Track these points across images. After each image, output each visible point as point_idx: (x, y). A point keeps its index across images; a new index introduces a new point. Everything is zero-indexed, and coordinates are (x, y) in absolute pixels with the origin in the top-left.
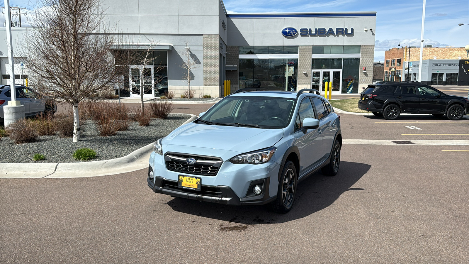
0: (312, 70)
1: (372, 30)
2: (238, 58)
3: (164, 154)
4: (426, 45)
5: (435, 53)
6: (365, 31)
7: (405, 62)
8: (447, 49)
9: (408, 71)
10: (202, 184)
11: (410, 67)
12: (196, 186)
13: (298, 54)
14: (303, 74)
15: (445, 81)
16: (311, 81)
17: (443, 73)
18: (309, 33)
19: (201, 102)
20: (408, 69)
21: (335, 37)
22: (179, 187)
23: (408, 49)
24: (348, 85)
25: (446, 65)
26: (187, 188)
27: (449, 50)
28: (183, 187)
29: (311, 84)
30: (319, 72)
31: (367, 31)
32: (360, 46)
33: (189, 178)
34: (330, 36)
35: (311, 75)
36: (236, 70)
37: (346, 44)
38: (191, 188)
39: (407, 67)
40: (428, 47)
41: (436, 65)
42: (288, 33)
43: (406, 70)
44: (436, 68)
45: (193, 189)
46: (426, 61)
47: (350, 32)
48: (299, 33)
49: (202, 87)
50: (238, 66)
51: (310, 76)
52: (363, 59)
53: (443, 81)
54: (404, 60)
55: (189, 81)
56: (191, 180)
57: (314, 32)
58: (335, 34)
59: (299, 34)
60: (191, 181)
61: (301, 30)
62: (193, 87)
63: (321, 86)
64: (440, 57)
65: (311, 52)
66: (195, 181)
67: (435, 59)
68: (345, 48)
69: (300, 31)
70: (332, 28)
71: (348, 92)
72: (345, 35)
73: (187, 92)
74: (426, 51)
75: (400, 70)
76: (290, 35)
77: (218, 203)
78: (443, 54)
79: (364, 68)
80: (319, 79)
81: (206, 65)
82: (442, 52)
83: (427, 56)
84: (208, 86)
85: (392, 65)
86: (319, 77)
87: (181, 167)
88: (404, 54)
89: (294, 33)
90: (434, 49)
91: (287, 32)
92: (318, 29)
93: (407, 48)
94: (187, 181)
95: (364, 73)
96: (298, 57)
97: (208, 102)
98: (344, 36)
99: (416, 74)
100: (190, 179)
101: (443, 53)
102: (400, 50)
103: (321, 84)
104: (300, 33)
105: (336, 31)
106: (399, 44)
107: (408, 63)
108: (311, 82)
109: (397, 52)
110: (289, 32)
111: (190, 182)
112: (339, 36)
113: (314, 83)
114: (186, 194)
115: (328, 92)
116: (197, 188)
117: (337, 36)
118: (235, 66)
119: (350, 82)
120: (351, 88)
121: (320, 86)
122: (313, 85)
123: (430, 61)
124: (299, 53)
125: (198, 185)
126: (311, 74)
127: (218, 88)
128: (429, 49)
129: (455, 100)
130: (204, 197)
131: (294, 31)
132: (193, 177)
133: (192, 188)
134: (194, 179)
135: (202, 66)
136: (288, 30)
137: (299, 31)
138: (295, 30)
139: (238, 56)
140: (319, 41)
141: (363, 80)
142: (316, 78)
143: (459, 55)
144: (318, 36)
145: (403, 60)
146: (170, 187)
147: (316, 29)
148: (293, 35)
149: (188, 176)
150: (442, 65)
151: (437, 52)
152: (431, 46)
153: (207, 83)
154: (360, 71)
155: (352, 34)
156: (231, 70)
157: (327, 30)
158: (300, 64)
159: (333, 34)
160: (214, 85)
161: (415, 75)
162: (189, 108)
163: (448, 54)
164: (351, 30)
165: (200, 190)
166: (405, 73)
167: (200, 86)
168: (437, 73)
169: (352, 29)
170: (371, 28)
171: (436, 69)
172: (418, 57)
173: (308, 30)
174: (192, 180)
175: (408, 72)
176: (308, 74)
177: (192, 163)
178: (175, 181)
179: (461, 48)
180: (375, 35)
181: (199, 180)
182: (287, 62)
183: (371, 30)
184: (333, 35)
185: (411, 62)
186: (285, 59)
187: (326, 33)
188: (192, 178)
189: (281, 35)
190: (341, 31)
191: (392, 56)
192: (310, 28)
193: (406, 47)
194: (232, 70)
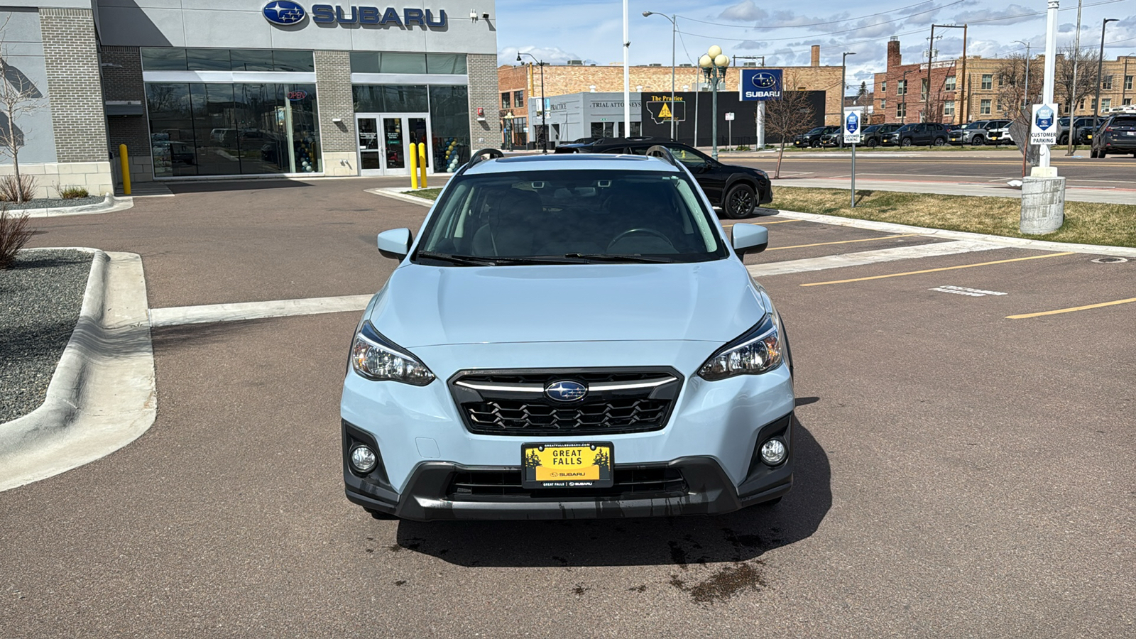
0: (357, 114)
1: (489, 18)
2: (142, 81)
3: (448, 381)
4: (572, 59)
5: (591, 78)
6: (473, 18)
7: (533, 97)
8: (612, 68)
9: (544, 118)
10: (617, 461)
11: (545, 109)
12: (594, 474)
13: (315, 72)
14: (334, 124)
15: (618, 136)
16: (356, 143)
17: (613, 123)
18: (335, 17)
19: (70, 211)
20: (543, 113)
21: (404, 31)
22: (524, 485)
23: (534, 68)
24: (448, 152)
25: (617, 105)
26: (558, 484)
27: (616, 71)
28: (542, 482)
29: (356, 151)
30: (375, 119)
31: (477, 19)
32: (466, 55)
33: (565, 449)
34: (391, 27)
35: (355, 127)
36: (141, 116)
37: (431, 49)
38: (575, 481)
39: (541, 110)
40: (576, 65)
41: (598, 106)
42: (281, 15)
43: (538, 116)
44: (598, 111)
45: (582, 484)
46: (578, 96)
47: (437, 20)
48: (311, 16)
49: (53, 166)
50: (143, 102)
51: (352, 129)
52: (474, 89)
53: (614, 137)
54: (530, 93)
55: (15, 147)
56: (574, 453)
57: (348, 16)
58: (403, 22)
59: (311, 19)
60: (575, 458)
61: (316, 9)
62: (25, 168)
63: (383, 156)
64: (601, 86)
65: (349, 69)
66: (589, 455)
67: (592, 91)
68: (428, 60)
69: (314, 12)
70: (393, 9)
71: (449, 170)
72: (428, 28)
73: (9, 183)
74: (573, 73)
75: (522, 118)
76: (286, 21)
77: (677, 513)
78: (607, 81)
79: (480, 111)
80: (376, 136)
81: (59, 99)
82: (604, 75)
83: (575, 84)
84: (72, 161)
85: (505, 106)
86: (376, 132)
87: (526, 415)
88: (529, 80)
89: (296, 16)
90: (587, 68)
91: (278, 12)
92: (358, 8)
93: (533, 66)
94: (558, 460)
95: (480, 122)
96: (315, 81)
97: (92, 209)
98: (426, 29)
99: (558, 125)
100: (570, 453)
101: (607, 77)
102: (518, 70)
103: (382, 150)
104: (314, 16)
105: (403, 15)
106: (519, 57)
107: (541, 101)
108: (356, 146)
109: (512, 75)
110: (282, 13)
111: (569, 461)
112: (412, 29)
113: (365, 147)
114: (553, 505)
115: (419, 169)
116: (597, 477)
117: (409, 29)
118: (133, 102)
119: (450, 145)
120: (454, 158)
121: (380, 155)
122: (362, 153)
123: (587, 95)
124: (315, 70)
125: (600, 468)
126: (354, 123)
127: (105, 167)
128: (577, 68)
129: (738, 176)
130: (624, 504)
131: (296, 9)
132: (580, 444)
133: (579, 481)
134: (586, 450)
135: (45, 101)
136: (280, 6)
137: (308, 10)
138: (299, 7)
139: (142, 74)
140: (365, 39)
141: (480, 139)
142: (367, 136)
143: (636, 83)
144: (361, 27)
145: (528, 94)
146: (475, 490)
147: (354, 8)
148: (295, 21)
149: (563, 444)
150: (609, 104)
151: (594, 75)
152: (579, 62)
153: (68, 152)
154: (472, 118)
155: (442, 26)
156: (122, 116)
157: (382, 12)
158: (323, 99)
159: (398, 23)
160: (93, 158)
161: (556, 127)
162: (46, 229)
163: (617, 79)
164: (439, 15)
165: (611, 485)
166: (535, 124)
167: (46, 164)
168: (602, 123)
169: (442, 13)
170: (484, 13)
171: (599, 113)
172: (557, 87)
173: (335, 9)
174: (578, 456)
175: (544, 122)
176: (346, 125)
177: (569, 398)
178: (505, 467)
179: (638, 67)
180: (495, 30)
181: (606, 450)
182: (286, 90)
183: (486, 16)
184: (398, 26)
185: (547, 98)
186: (282, 86)
187: (381, 20)
188: (576, 449)
189: (263, 21)
190: (416, 15)
191: (502, 83)
192: (338, 5)
193: (531, 63)
194: (129, 114)
